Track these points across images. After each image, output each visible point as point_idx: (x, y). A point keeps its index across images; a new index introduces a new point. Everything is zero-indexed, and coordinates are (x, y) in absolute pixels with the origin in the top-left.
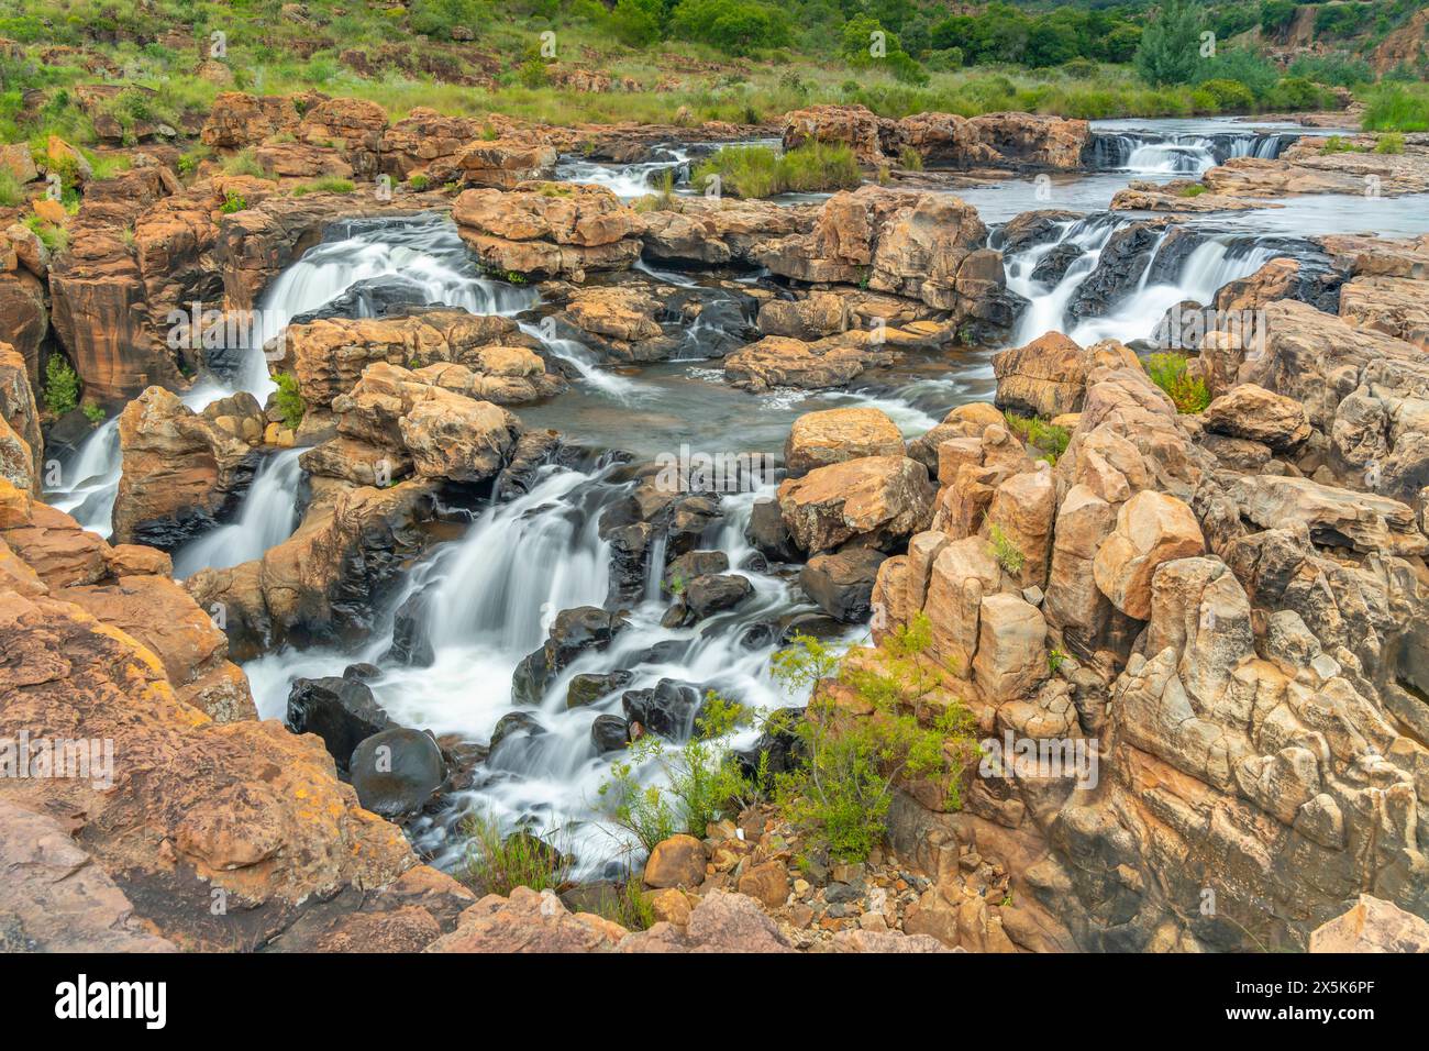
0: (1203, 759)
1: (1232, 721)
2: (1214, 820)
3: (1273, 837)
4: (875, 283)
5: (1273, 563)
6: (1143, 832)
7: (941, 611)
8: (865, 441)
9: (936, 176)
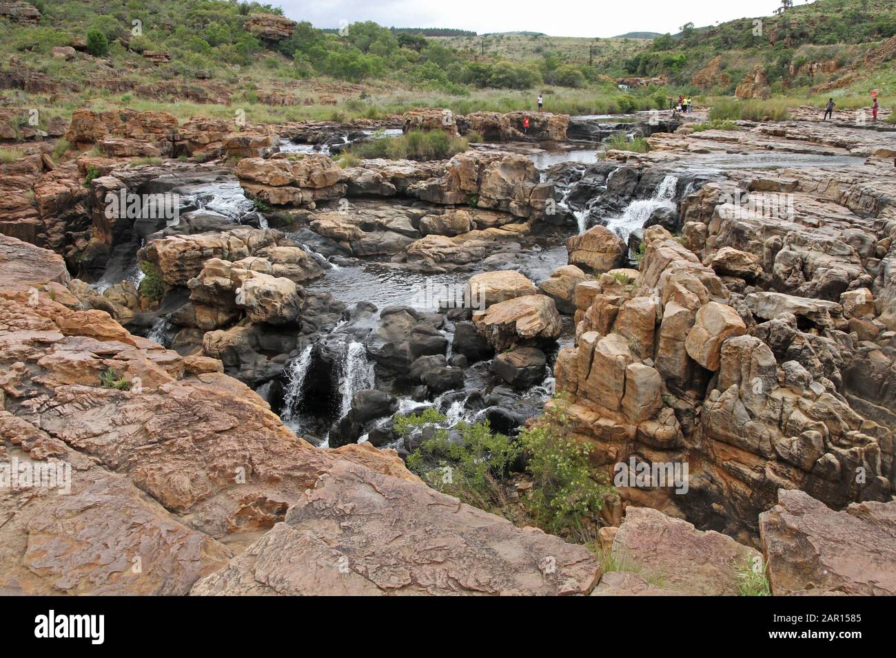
0: (757, 442)
1: (770, 421)
2: (767, 474)
3: (800, 479)
4: (482, 203)
5: (779, 337)
6: (724, 484)
7: (601, 375)
8: (513, 288)
9: (493, 145)
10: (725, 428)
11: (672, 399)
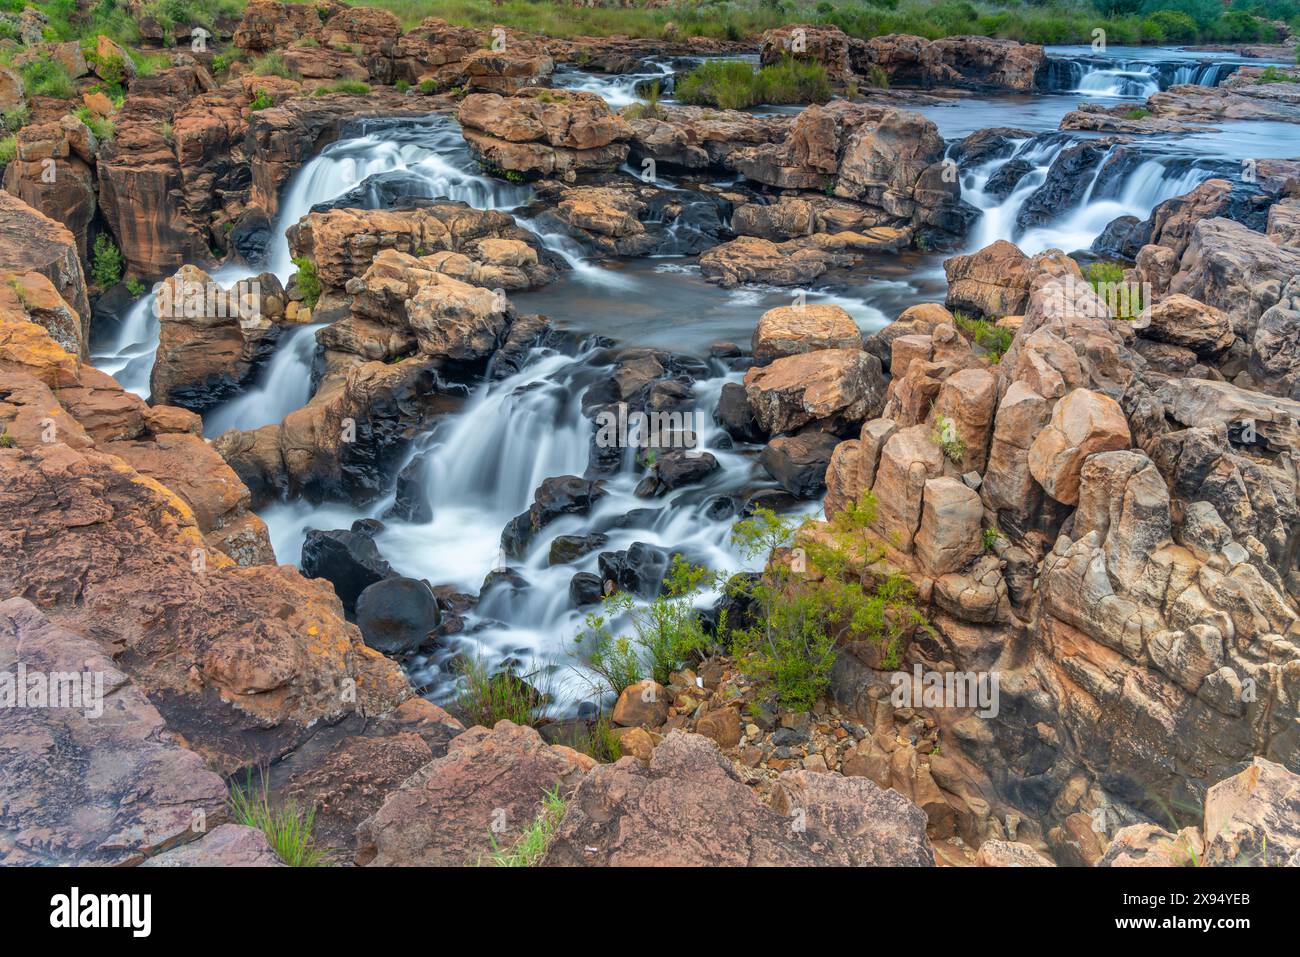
0: (1119, 632)
1: (1147, 599)
2: (1126, 687)
3: (1178, 703)
4: (841, 190)
5: (1193, 459)
6: (1061, 695)
7: (888, 491)
8: (825, 335)
9: (900, 93)
10: (1070, 602)
11: (1002, 542)
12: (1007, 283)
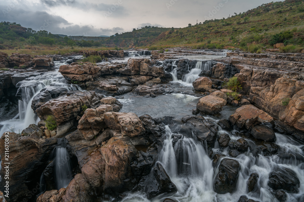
4: (141, 73)
12: (209, 84)
